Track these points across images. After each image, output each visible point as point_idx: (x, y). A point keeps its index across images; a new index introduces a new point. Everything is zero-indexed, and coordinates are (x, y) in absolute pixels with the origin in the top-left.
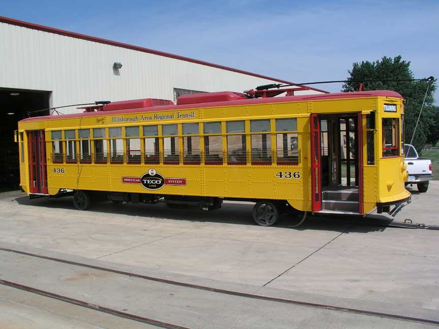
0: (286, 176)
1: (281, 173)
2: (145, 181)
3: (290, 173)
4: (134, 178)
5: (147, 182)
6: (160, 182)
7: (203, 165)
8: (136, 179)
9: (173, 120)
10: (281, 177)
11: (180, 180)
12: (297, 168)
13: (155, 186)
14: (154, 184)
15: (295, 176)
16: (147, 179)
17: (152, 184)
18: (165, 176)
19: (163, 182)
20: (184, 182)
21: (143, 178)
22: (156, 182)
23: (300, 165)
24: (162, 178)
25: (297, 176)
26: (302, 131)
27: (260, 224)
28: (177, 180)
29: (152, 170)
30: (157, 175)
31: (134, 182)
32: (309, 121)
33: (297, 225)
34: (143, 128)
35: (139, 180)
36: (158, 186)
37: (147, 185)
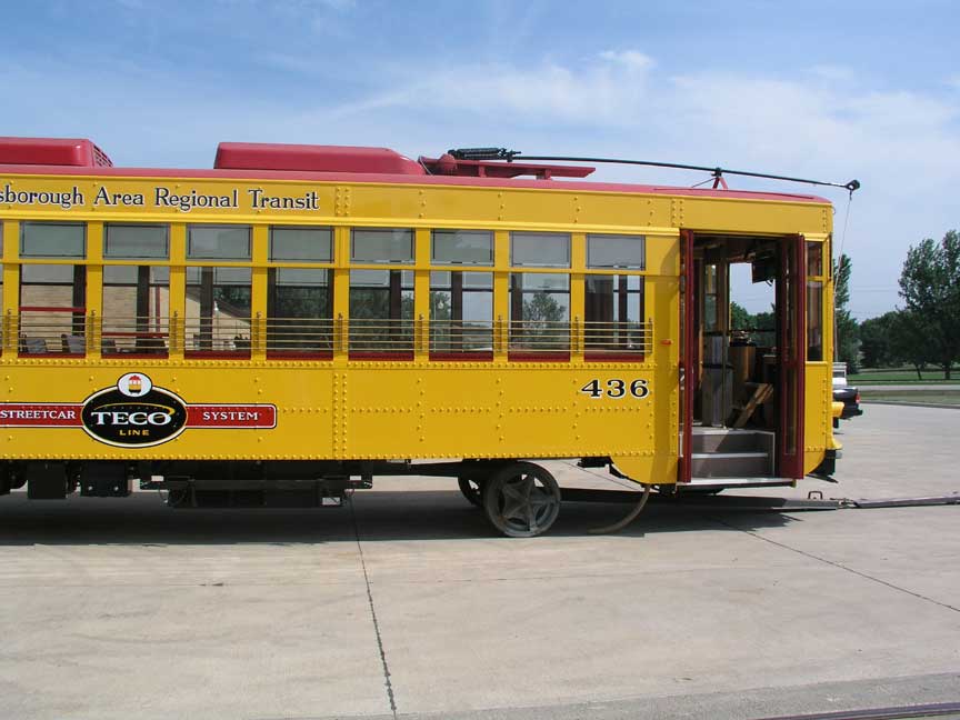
0: (609, 393)
1: (595, 383)
2: (101, 415)
3: (622, 384)
4: (52, 408)
5: (108, 419)
6: (168, 419)
7: (341, 360)
8: (61, 408)
9: (236, 213)
10: (596, 394)
11: (252, 410)
12: (642, 369)
13: (145, 433)
14: (140, 428)
15: (633, 389)
16: (111, 409)
17: (132, 427)
18: (187, 399)
19: (178, 421)
20: (266, 417)
21: (91, 407)
22: (151, 418)
23: (650, 361)
24: (178, 406)
25: (639, 391)
26: (658, 273)
27: (511, 532)
28: (242, 409)
29: (135, 379)
30: (153, 396)
31: (49, 421)
32: (678, 246)
33: (621, 525)
34: (106, 234)
35: (71, 415)
36: (158, 433)
37: (108, 432)
